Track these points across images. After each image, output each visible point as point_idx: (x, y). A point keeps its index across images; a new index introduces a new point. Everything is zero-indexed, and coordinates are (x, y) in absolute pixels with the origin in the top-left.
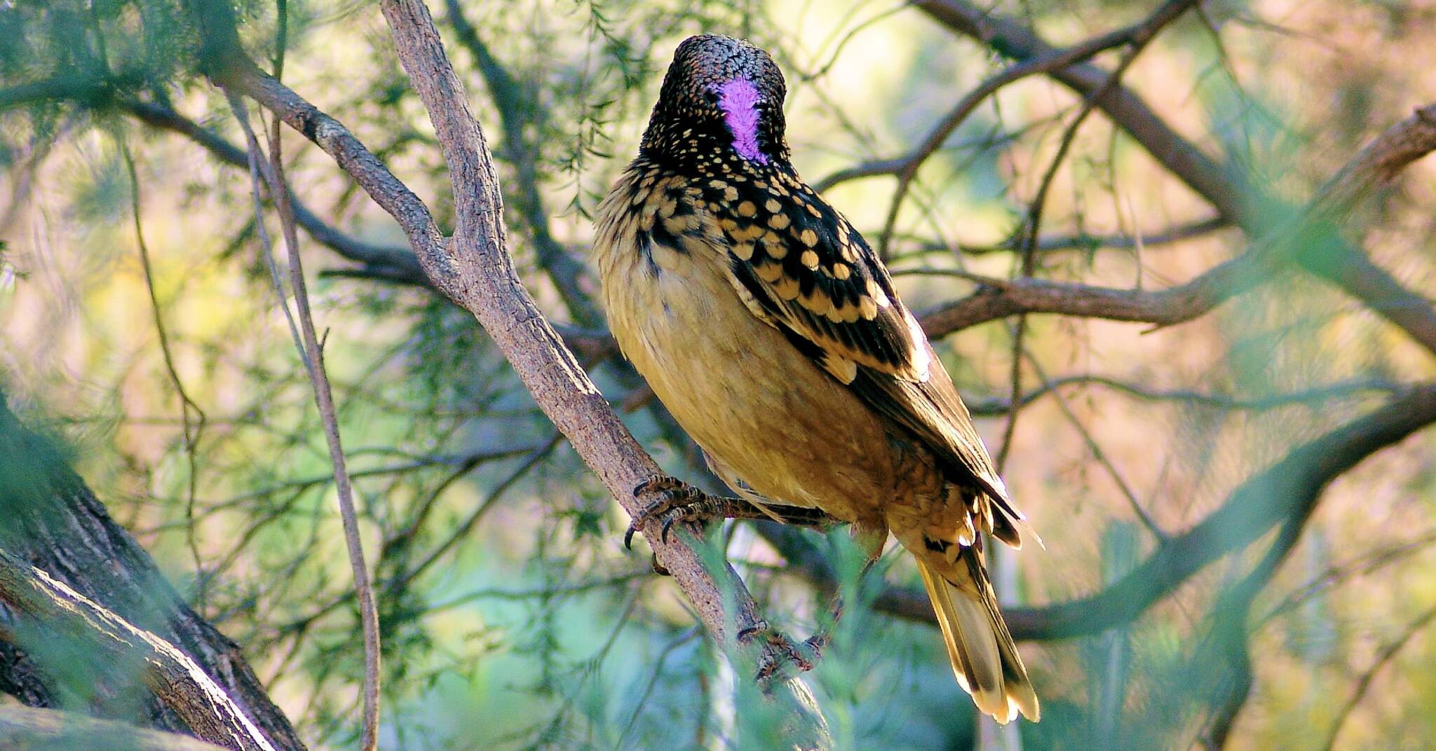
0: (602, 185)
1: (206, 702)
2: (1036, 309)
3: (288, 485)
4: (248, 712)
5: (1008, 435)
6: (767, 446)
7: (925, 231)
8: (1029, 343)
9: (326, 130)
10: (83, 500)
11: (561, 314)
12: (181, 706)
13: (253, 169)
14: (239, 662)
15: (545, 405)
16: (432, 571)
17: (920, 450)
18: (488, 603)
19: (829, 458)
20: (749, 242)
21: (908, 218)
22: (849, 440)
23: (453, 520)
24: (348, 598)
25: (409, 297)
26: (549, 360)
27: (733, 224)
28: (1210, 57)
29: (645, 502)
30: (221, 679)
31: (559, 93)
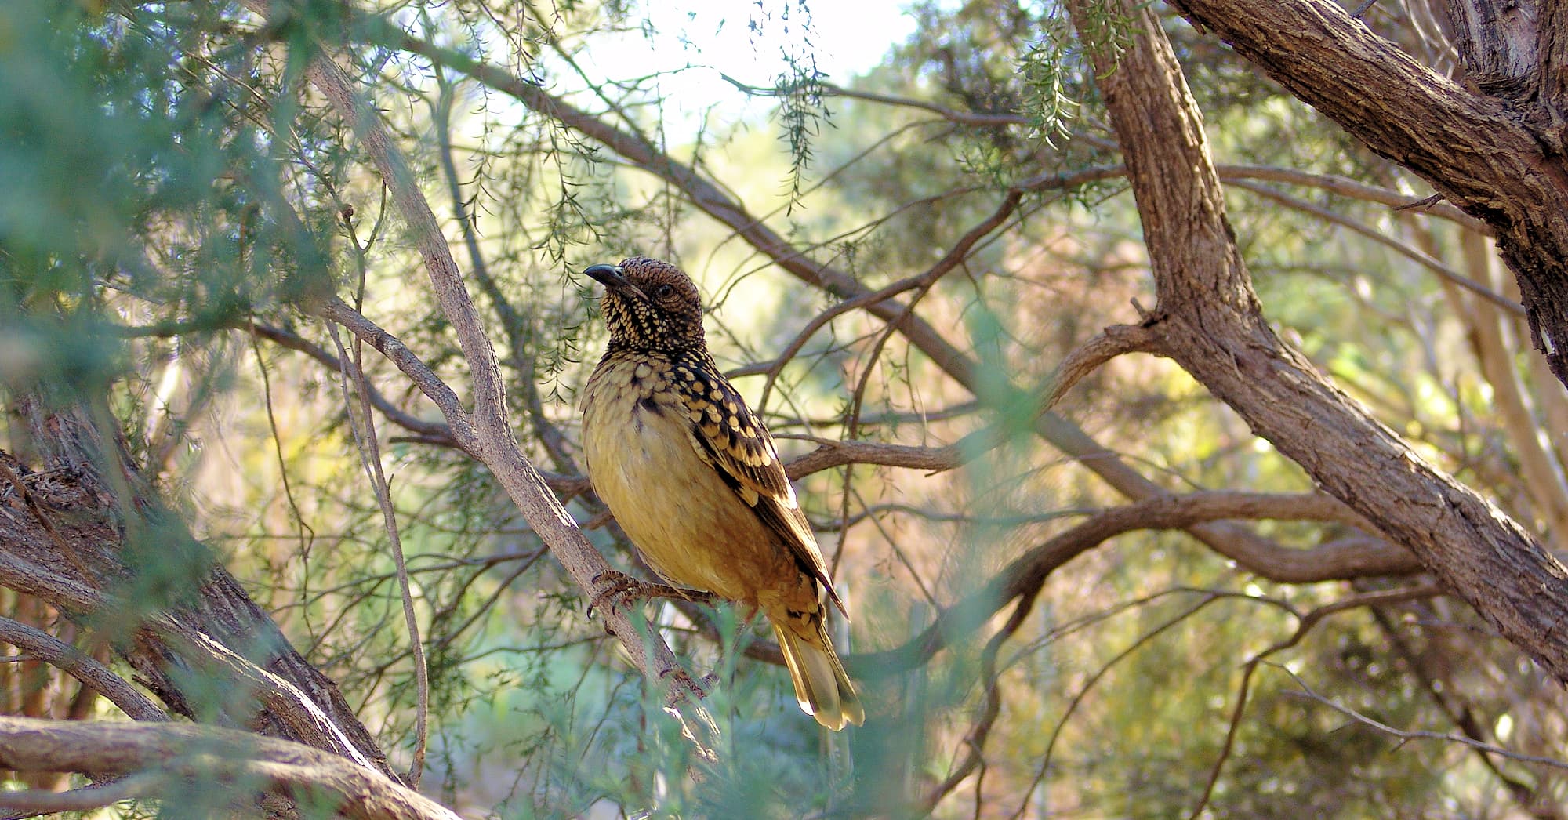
0: (578, 382)
1: (312, 720)
2: (857, 461)
3: (371, 579)
4: (342, 727)
5: (841, 542)
6: (700, 544)
7: (786, 410)
8: (853, 482)
9: (390, 345)
10: (232, 588)
11: (549, 465)
12: (296, 722)
13: (343, 371)
14: (334, 693)
15: (534, 524)
16: (467, 634)
17: (787, 553)
18: (503, 654)
19: (739, 555)
20: (699, 411)
21: (775, 403)
22: (751, 543)
23: (479, 601)
24: (410, 652)
25: (451, 455)
26: (536, 494)
27: (689, 398)
28: (974, 296)
29: (600, 587)
30: (323, 706)
31: (549, 322)
